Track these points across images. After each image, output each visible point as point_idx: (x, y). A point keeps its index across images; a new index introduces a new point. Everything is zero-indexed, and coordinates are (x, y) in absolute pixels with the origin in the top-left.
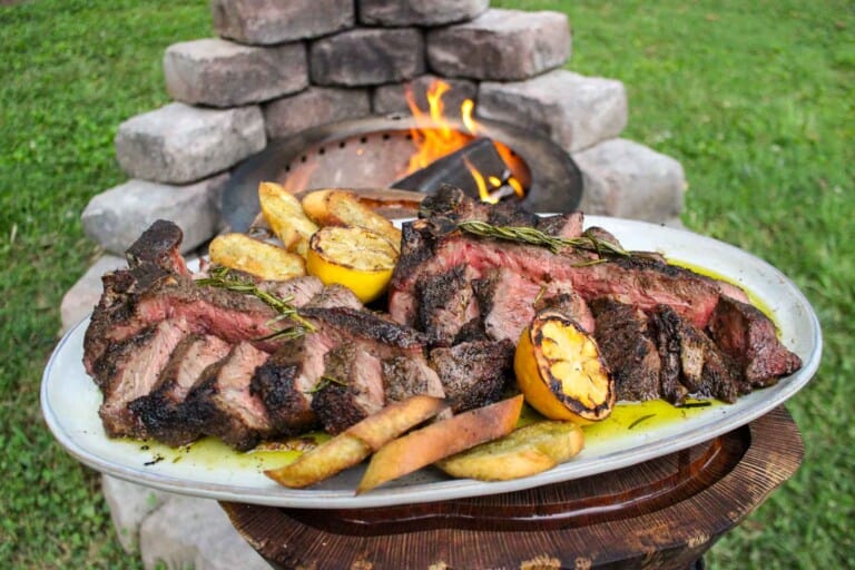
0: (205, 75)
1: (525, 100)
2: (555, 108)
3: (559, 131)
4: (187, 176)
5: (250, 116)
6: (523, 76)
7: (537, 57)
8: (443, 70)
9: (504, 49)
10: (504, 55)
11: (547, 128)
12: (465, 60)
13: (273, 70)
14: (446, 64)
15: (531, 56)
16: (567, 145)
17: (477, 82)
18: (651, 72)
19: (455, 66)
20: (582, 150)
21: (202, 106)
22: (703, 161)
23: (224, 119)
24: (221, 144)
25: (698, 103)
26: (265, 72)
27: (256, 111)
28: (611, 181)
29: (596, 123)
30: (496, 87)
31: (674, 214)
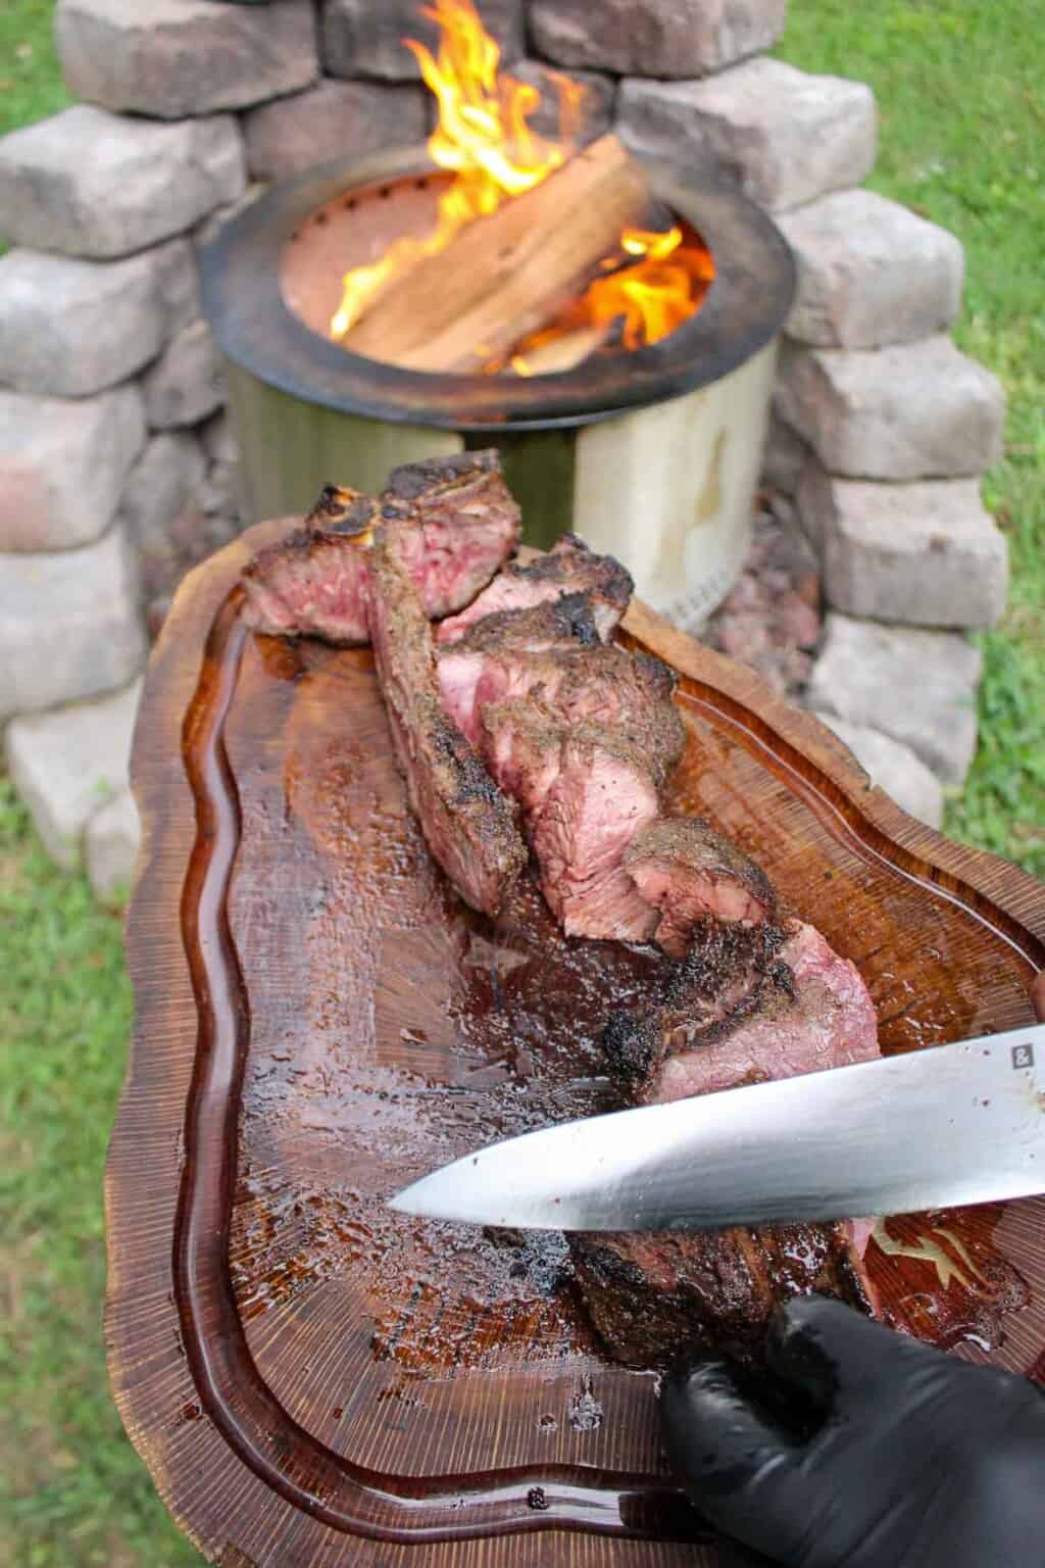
0: (138, 58)
1: (701, 116)
2: (754, 135)
3: (758, 176)
4: (115, 246)
5: (217, 136)
6: (697, 70)
7: (726, 35)
8: (555, 53)
9: (671, 22)
10: (668, 31)
11: (737, 171)
12: (598, 37)
13: (259, 48)
14: (563, 42)
15: (715, 33)
16: (768, 200)
17: (616, 77)
18: (915, 35)
19: (579, 47)
20: (794, 208)
21: (134, 115)
22: (996, 220)
23: (173, 139)
24: (171, 187)
25: (996, 104)
26: (244, 53)
27: (228, 124)
28: (840, 269)
29: (821, 161)
30: (651, 89)
31: (942, 327)
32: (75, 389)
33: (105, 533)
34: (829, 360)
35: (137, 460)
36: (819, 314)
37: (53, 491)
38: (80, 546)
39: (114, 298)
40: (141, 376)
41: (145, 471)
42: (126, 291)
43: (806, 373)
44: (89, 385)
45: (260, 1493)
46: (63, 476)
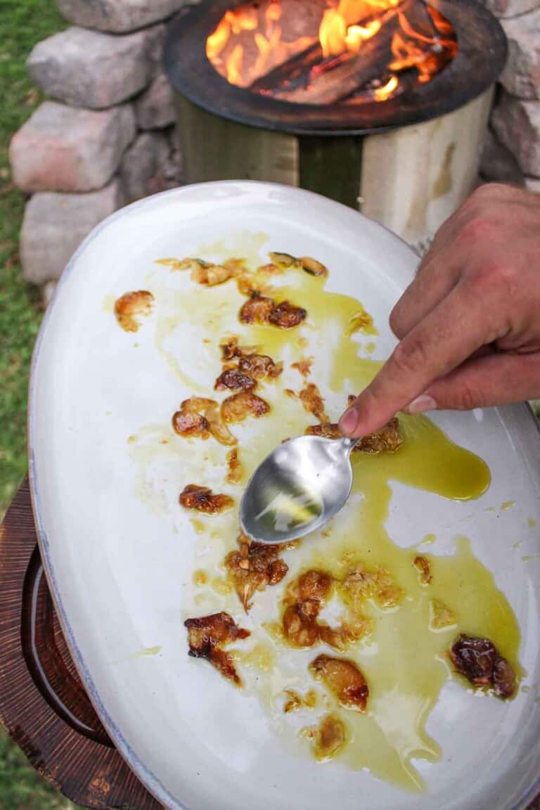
4: (125, 28)
32: (97, 104)
33: (107, 185)
34: (530, 107)
35: (130, 146)
36: (525, 79)
37: (80, 160)
38: (93, 190)
39: (122, 55)
40: (135, 99)
41: (134, 152)
42: (129, 51)
43: (515, 114)
44: (106, 103)
45: (41, 704)
46: (86, 152)
